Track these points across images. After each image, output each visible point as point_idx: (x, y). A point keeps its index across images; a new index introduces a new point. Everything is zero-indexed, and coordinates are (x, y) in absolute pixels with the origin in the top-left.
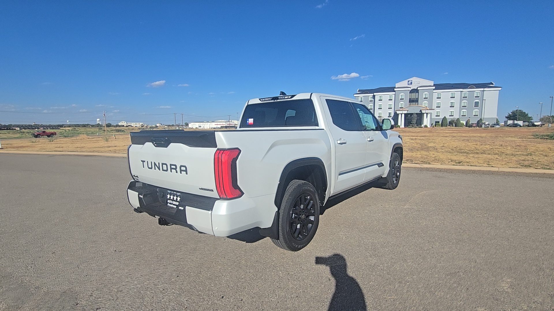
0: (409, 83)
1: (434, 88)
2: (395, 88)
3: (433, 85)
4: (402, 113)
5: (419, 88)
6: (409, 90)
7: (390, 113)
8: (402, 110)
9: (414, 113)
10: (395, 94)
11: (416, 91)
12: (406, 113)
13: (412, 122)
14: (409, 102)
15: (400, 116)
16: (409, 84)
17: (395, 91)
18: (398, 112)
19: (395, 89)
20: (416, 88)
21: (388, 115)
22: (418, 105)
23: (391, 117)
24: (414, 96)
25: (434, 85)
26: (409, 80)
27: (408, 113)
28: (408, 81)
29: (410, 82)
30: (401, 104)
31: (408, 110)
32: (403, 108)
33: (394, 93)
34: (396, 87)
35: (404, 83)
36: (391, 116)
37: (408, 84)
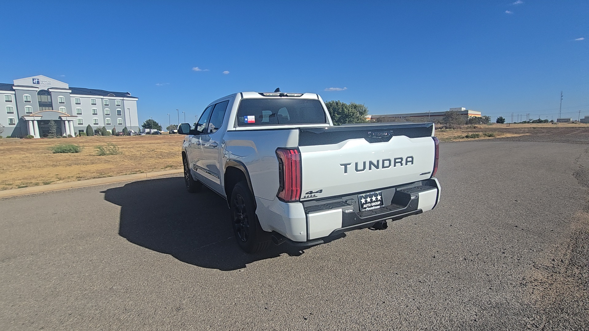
0: (34, 81)
1: (70, 91)
2: (13, 85)
3: (68, 88)
4: (33, 119)
5: (50, 90)
6: (37, 91)
7: (11, 120)
8: (33, 116)
9: (52, 120)
10: (15, 94)
11: (46, 93)
12: (40, 119)
13: (50, 131)
14: (39, 107)
15: (31, 123)
16: (35, 83)
17: (14, 90)
18: (27, 118)
19: (14, 88)
20: (46, 90)
21: (8, 122)
22: (53, 110)
23: (14, 124)
24: (45, 99)
25: (69, 88)
26: (34, 77)
27: (41, 119)
28: (33, 80)
29: (36, 81)
30: (28, 108)
31: (42, 116)
32: (31, 113)
33: (14, 92)
34: (15, 85)
35: (28, 81)
36: (14, 123)
37: (34, 83)
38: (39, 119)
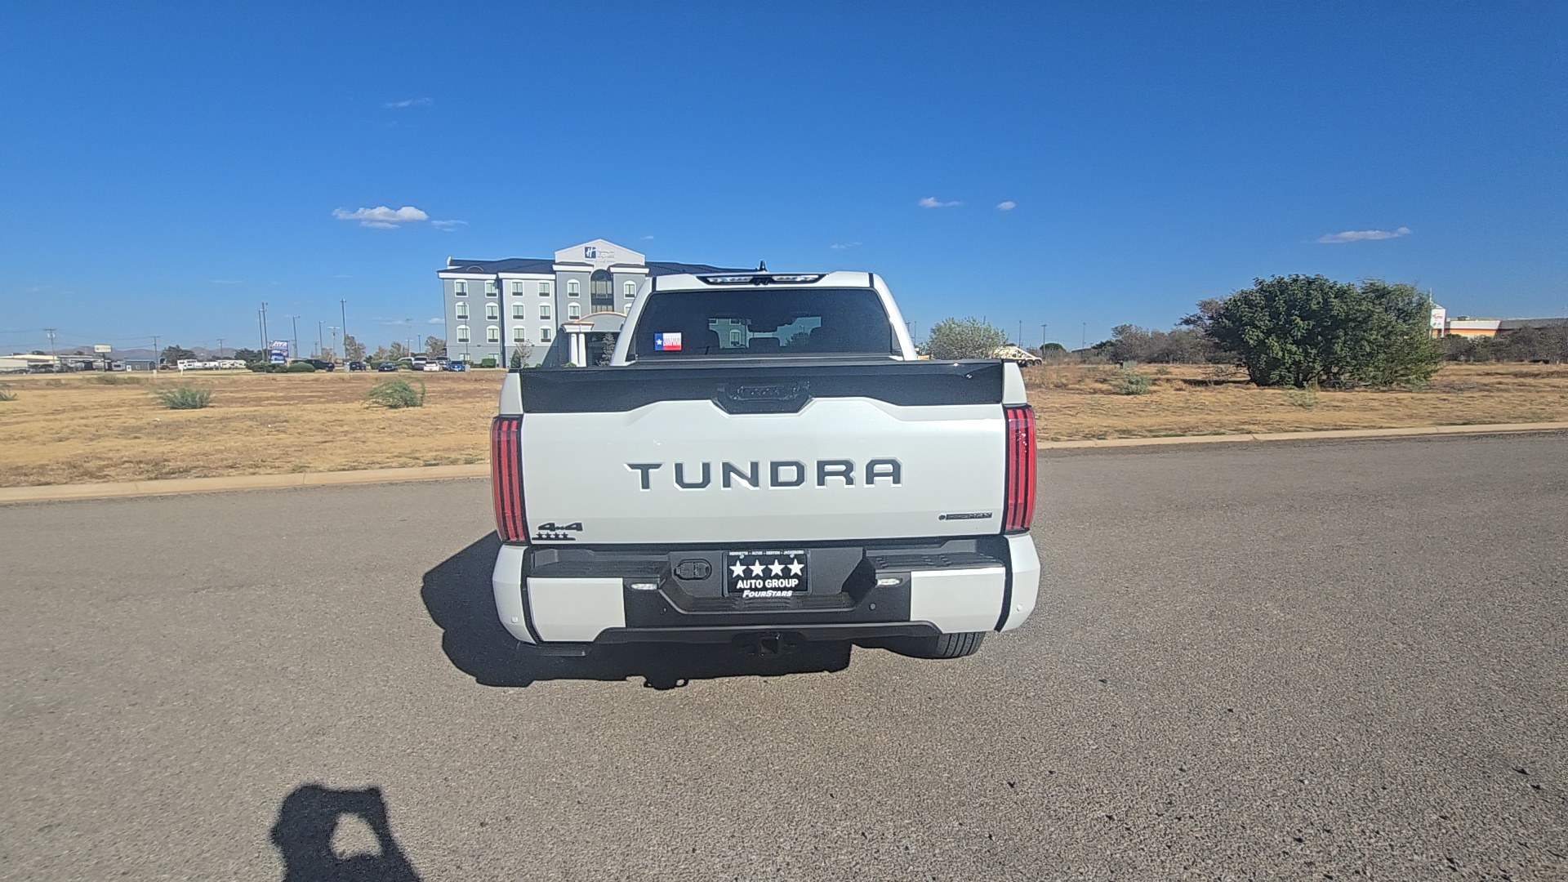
0: (588, 253)
1: (647, 271)
2: (553, 262)
3: (644, 264)
4: (578, 331)
5: (613, 270)
6: (590, 272)
7: (545, 331)
8: (579, 324)
9: (608, 333)
10: (555, 280)
11: (603, 275)
12: (589, 331)
13: (604, 356)
14: (592, 304)
15: (574, 339)
16: (589, 257)
17: (554, 272)
18: (569, 329)
19: (555, 268)
20: (606, 269)
21: (541, 337)
22: (613, 311)
23: (549, 341)
24: (602, 287)
25: (646, 263)
26: (587, 245)
27: (593, 331)
28: (586, 249)
29: (590, 252)
30: (573, 307)
31: (593, 325)
32: (577, 318)
33: (553, 277)
34: (557, 262)
35: (575, 253)
36: (549, 338)
37: (586, 256)
38: (588, 329)
